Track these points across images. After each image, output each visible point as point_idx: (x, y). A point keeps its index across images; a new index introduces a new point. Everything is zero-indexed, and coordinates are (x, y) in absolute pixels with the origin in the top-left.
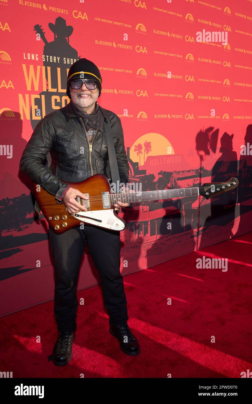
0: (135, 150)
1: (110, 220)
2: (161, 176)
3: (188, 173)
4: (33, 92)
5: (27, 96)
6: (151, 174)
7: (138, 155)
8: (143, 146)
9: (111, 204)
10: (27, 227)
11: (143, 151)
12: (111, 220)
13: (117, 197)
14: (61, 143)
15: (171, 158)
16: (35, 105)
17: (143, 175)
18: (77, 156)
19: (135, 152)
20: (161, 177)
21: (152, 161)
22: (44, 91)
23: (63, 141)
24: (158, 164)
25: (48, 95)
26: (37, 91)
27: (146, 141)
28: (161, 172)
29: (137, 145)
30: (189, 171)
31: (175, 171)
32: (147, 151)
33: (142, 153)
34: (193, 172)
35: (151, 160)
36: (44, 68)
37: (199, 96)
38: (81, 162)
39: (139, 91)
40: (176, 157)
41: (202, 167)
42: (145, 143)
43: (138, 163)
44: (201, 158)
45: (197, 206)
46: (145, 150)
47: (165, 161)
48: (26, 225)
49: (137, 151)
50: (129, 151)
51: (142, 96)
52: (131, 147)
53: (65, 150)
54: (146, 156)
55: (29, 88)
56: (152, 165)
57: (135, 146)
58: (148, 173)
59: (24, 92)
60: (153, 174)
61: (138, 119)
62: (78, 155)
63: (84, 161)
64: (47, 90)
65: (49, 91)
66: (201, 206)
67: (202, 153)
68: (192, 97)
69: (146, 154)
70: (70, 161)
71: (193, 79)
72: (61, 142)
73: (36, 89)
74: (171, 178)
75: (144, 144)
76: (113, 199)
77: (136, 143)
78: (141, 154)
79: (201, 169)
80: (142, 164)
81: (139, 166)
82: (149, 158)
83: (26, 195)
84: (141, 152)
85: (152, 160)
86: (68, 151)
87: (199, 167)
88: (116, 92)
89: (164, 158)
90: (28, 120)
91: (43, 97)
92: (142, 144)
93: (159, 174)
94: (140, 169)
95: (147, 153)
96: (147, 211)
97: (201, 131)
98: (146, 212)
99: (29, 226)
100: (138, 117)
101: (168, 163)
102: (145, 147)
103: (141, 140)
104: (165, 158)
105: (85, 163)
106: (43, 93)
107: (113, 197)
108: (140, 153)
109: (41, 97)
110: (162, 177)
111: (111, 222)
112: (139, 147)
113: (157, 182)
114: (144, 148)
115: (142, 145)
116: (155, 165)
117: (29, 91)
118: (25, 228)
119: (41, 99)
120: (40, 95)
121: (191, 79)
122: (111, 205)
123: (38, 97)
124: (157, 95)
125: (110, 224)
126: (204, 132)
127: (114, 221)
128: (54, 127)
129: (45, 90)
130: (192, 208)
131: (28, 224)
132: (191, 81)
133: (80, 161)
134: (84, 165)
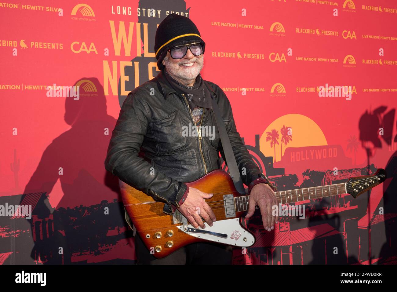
0: (268, 139)
1: (235, 234)
2: (307, 177)
3: (349, 173)
4: (123, 57)
5: (115, 63)
6: (293, 174)
7: (272, 146)
8: (280, 133)
9: (237, 210)
10: (109, 249)
11: (279, 140)
12: (237, 232)
13: (244, 201)
14: (161, 129)
15: (322, 151)
16: (126, 75)
17: (281, 176)
18: (183, 146)
19: (267, 141)
20: (307, 179)
21: (293, 156)
22: (137, 56)
23: (162, 126)
24: (303, 159)
25: (144, 62)
26: (128, 57)
27: (284, 126)
28: (307, 171)
29: (271, 132)
30: (351, 171)
31: (328, 171)
32: (285, 140)
33: (278, 144)
34: (358, 171)
35: (291, 153)
36: (138, 25)
37: (363, 60)
38: (189, 154)
39: (273, 54)
40: (330, 149)
41: (371, 164)
42: (282, 128)
43: (272, 158)
44: (369, 153)
45: (367, 225)
46: (282, 139)
47: (312, 154)
48: (106, 247)
49: (271, 141)
50: (259, 140)
51: (278, 61)
52: (262, 134)
53: (166, 139)
54: (285, 147)
55: (118, 53)
56: (294, 161)
57: (267, 133)
58: (287, 173)
59: (112, 57)
60: (295, 175)
61: (272, 93)
62: (184, 144)
63: (193, 153)
64: (143, 55)
65: (145, 56)
66: (372, 224)
67: (370, 145)
68: (353, 61)
69: (283, 144)
70: (173, 154)
71: (354, 35)
72: (160, 127)
73: (128, 53)
74: (323, 180)
75: (282, 130)
76: (239, 204)
77: (269, 129)
78: (276, 145)
79: (369, 167)
80: (278, 159)
81: (274, 162)
82: (289, 150)
83: (109, 202)
84: (276, 142)
85: (293, 154)
86: (171, 140)
87: (365, 166)
88: (239, 56)
89: (311, 151)
90: (115, 96)
91: (137, 64)
92: (278, 129)
93: (304, 174)
94: (275, 167)
95: (286, 144)
96: (287, 231)
97: (367, 112)
98: (285, 232)
99: (111, 248)
100: (272, 91)
101: (317, 158)
102: (283, 134)
103: (276, 125)
104: (313, 150)
105: (194, 155)
106: (137, 59)
107: (239, 202)
108: (274, 143)
109: (133, 64)
110: (309, 179)
111: (236, 236)
112: (273, 135)
113: (301, 186)
114: (281, 136)
115: (278, 131)
116: (297, 160)
117: (117, 56)
118: (105, 250)
119: (133, 68)
120: (133, 61)
121: (352, 36)
122: (236, 213)
123: (130, 64)
124: (300, 60)
125: (234, 239)
126: (372, 113)
127: (240, 234)
128: (150, 106)
129: (139, 55)
130: (358, 228)
131: (110, 246)
132: (352, 38)
133: (188, 152)
134: (194, 158)
